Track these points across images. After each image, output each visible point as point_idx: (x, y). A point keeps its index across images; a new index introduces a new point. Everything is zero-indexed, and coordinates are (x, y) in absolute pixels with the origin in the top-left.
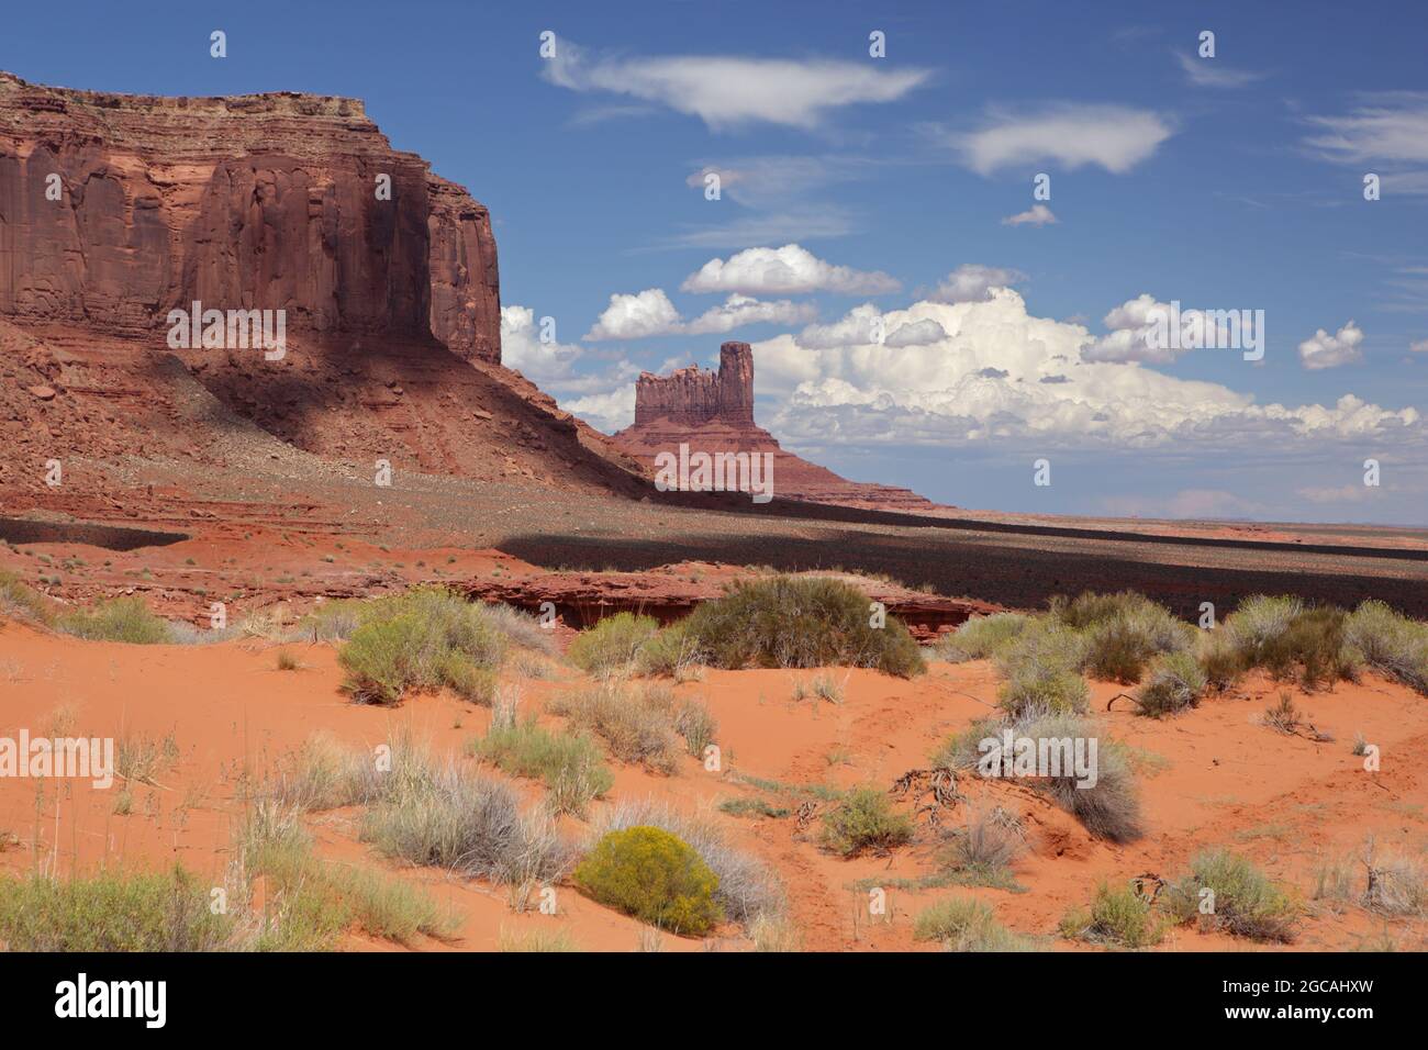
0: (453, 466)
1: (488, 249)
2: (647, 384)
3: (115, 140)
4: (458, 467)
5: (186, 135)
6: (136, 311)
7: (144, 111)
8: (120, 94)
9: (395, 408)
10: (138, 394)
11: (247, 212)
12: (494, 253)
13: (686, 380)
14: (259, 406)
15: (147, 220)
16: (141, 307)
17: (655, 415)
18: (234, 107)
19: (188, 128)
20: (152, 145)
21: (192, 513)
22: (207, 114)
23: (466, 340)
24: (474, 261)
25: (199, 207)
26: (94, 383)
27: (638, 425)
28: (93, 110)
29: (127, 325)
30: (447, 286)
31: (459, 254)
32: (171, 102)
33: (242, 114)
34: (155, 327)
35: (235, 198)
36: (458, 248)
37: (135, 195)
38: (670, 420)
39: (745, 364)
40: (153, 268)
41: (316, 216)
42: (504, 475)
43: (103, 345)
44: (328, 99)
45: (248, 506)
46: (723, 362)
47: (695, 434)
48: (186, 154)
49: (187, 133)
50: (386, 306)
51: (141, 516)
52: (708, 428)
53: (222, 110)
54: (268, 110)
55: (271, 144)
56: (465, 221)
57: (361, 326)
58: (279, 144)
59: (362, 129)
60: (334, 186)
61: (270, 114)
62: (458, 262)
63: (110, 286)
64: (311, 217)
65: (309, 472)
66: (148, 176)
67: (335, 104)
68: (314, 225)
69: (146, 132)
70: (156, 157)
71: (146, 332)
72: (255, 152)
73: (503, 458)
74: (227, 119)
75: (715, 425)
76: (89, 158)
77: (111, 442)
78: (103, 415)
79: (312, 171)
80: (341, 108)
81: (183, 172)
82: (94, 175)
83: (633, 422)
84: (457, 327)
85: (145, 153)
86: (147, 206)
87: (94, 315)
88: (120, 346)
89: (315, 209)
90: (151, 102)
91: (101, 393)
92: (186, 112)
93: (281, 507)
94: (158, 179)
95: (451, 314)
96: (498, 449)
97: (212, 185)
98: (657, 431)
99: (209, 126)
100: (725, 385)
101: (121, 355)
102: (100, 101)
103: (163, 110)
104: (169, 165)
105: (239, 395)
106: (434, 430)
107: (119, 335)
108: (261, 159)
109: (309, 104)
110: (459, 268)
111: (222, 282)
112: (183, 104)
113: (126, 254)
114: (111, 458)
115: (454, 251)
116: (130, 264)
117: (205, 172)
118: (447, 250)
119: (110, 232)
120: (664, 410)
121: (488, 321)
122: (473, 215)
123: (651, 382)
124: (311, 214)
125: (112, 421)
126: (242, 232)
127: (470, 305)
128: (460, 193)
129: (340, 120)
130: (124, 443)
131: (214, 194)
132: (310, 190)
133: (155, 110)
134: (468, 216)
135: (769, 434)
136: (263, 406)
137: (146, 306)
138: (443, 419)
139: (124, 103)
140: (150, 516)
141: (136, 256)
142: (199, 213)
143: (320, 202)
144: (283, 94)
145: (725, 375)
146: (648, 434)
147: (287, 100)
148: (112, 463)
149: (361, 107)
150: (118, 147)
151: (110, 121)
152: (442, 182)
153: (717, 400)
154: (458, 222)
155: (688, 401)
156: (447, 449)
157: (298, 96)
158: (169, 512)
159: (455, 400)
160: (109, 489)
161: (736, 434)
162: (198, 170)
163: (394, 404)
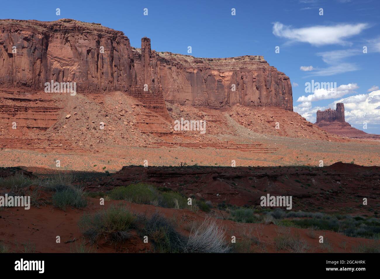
0: (287, 134)
1: (290, 86)
2: (319, 113)
3: (213, 68)
4: (288, 135)
5: (227, 66)
6: (218, 103)
7: (218, 61)
8: (213, 58)
9: (273, 122)
10: (220, 121)
11: (240, 81)
12: (291, 87)
13: (328, 112)
14: (244, 123)
15: (220, 84)
16: (219, 103)
17: (321, 120)
18: (236, 59)
19: (227, 64)
20: (220, 69)
21: (237, 147)
22: (231, 61)
23: (285, 106)
24: (287, 89)
25: (230, 81)
26: (211, 119)
27: (317, 122)
28: (208, 62)
29: (216, 106)
30: (281, 95)
31: (283, 88)
32: (223, 59)
33: (238, 61)
34: (222, 107)
35: (237, 78)
36: (283, 86)
37: (217, 79)
38: (325, 121)
39: (342, 108)
40: (221, 94)
41: (254, 82)
42: (298, 136)
43: (212, 111)
44: (256, 56)
45: (247, 145)
46: (337, 107)
47: (331, 124)
48: (227, 70)
49: (227, 65)
50: (270, 100)
51: (228, 148)
52: (334, 123)
53: (234, 60)
54: (243, 59)
55: (244, 67)
56: (284, 80)
57: (265, 105)
58: (246, 67)
59: (263, 62)
60: (258, 75)
61: (244, 60)
62: (283, 89)
63: (213, 99)
64: (253, 82)
65: (257, 137)
66: (219, 75)
67: (258, 57)
68: (254, 83)
69: (218, 66)
70: (221, 71)
71: (220, 108)
72: (241, 68)
73: (297, 132)
74: (234, 62)
75: (336, 122)
76: (208, 72)
77: (216, 132)
78: (213, 126)
79: (253, 72)
80: (259, 58)
81: (226, 74)
82: (209, 76)
83: (316, 122)
84: (284, 103)
85: (219, 70)
86: (220, 81)
87: (210, 105)
88: (215, 111)
89: (254, 80)
90: (219, 59)
91: (212, 121)
92: (226, 61)
93: (254, 145)
94: (221, 75)
95: (282, 101)
96: (296, 130)
97: (232, 76)
98: (321, 123)
99: (231, 64)
100: (338, 113)
101: (216, 113)
102: (209, 60)
103: (221, 61)
104: (224, 72)
105: (240, 120)
106: (282, 127)
107: (215, 109)
108: (243, 70)
109: (252, 58)
110: (284, 90)
111: (235, 96)
112: (226, 59)
113: (216, 92)
114: (216, 135)
115: (282, 87)
116: (217, 94)
117: (231, 73)
118: (281, 87)
119: (212, 87)
120: (323, 119)
121: (290, 102)
122: (286, 79)
123: (320, 112)
124: (254, 81)
125: (215, 127)
126: (239, 86)
127: (286, 99)
128: (283, 74)
129: (259, 61)
130: (218, 132)
131: (233, 78)
132: (253, 76)
133: (220, 61)
134: (285, 79)
135: (348, 123)
136: (245, 123)
137: (220, 102)
138: (284, 124)
139: (214, 60)
140: (230, 148)
141: (218, 92)
142: (230, 82)
143: (255, 78)
144: (246, 56)
145: (338, 111)
146: (320, 124)
147: (247, 57)
148: (217, 136)
149: (263, 57)
150: (213, 69)
151: (211, 64)
152: (279, 72)
153: (336, 116)
154: (283, 81)
155: (329, 116)
156: (285, 131)
157: (250, 56)
158: (232, 147)
159: (286, 120)
160: (220, 142)
161: (341, 124)
162: (230, 73)
163: (273, 121)
